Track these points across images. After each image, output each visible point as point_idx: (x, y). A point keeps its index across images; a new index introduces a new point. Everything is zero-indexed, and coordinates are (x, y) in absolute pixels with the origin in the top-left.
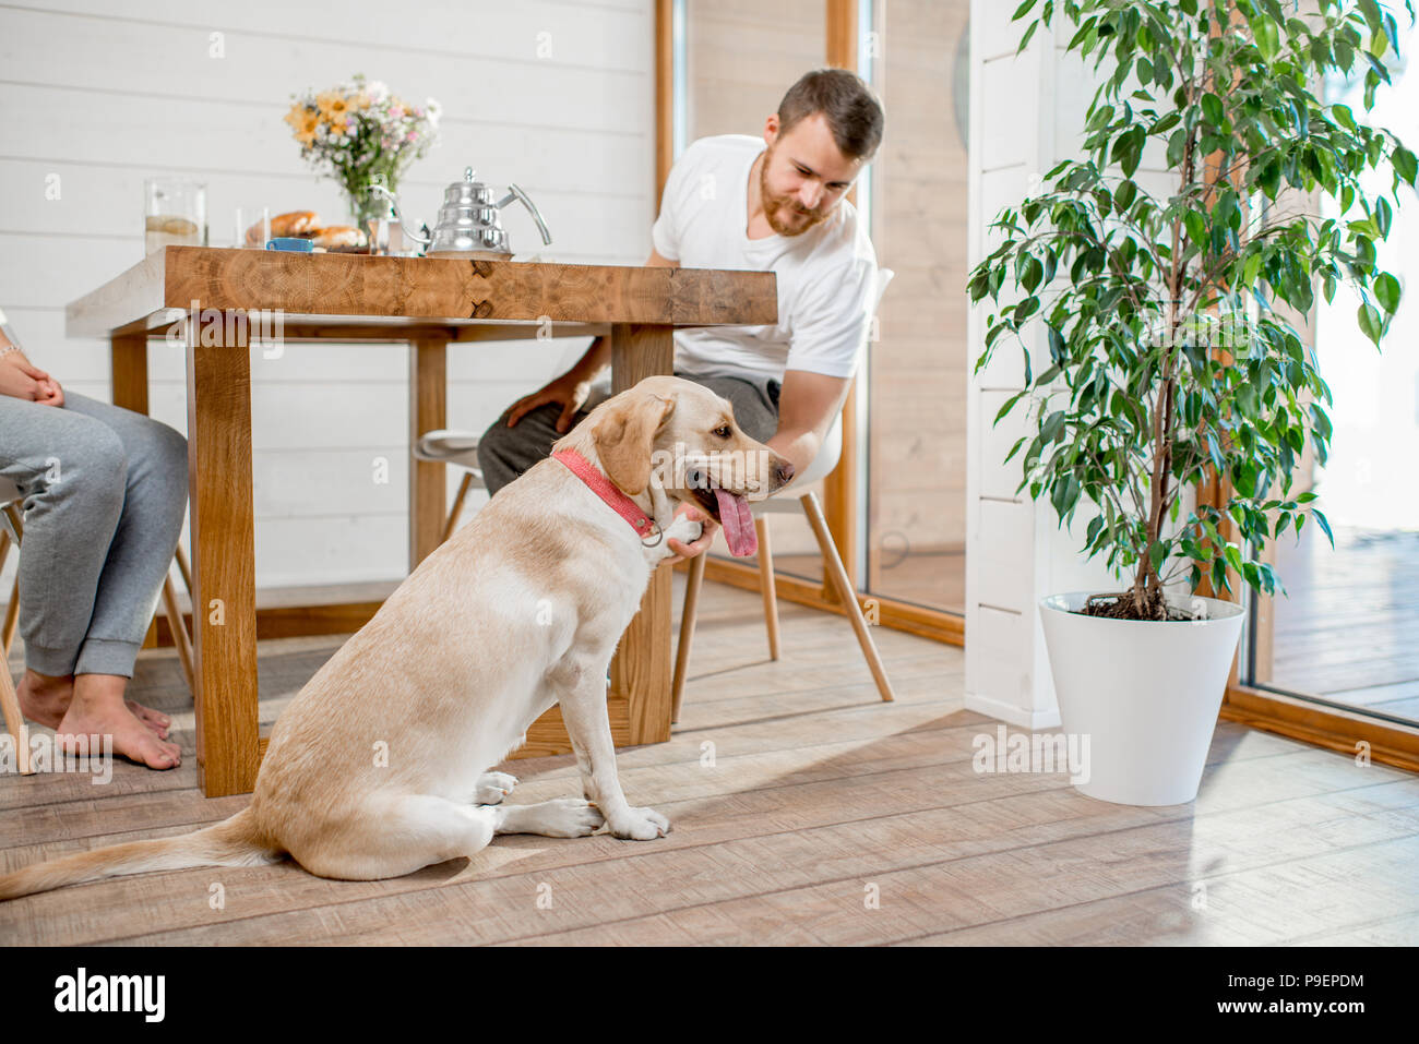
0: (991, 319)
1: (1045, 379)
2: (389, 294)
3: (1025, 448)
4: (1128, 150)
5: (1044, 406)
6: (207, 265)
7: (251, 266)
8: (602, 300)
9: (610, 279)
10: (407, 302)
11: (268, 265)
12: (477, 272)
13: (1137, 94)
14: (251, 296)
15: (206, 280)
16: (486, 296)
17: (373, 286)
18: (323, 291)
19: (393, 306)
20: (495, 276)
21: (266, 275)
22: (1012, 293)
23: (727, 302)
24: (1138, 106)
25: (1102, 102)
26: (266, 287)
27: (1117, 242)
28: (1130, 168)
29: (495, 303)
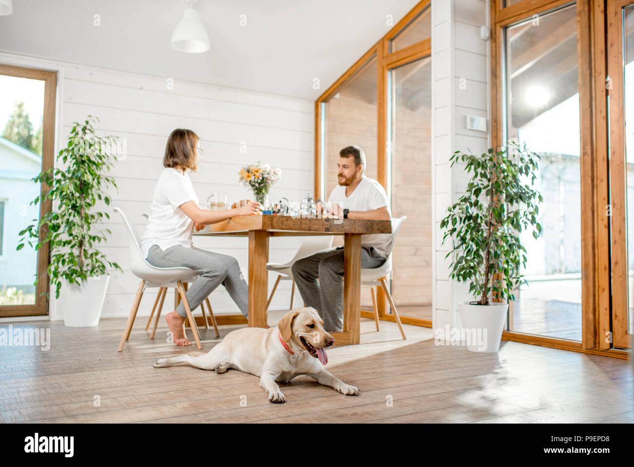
0: (445, 233)
1: (458, 247)
2: (307, 226)
3: (454, 265)
4: (477, 192)
5: (458, 254)
6: (270, 219)
7: (279, 219)
8: (353, 227)
9: (355, 222)
10: (311, 228)
11: (283, 219)
12: (326, 221)
13: (480, 180)
14: (279, 226)
15: (270, 223)
16: (328, 226)
17: (304, 224)
18: (294, 225)
19: (308, 229)
20: (330, 222)
21: (282, 221)
22: (450, 226)
23: (380, 228)
24: (480, 183)
25: (472, 182)
26: (282, 224)
27: (474, 214)
28: (477, 196)
29: (330, 228)
